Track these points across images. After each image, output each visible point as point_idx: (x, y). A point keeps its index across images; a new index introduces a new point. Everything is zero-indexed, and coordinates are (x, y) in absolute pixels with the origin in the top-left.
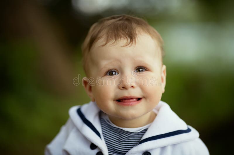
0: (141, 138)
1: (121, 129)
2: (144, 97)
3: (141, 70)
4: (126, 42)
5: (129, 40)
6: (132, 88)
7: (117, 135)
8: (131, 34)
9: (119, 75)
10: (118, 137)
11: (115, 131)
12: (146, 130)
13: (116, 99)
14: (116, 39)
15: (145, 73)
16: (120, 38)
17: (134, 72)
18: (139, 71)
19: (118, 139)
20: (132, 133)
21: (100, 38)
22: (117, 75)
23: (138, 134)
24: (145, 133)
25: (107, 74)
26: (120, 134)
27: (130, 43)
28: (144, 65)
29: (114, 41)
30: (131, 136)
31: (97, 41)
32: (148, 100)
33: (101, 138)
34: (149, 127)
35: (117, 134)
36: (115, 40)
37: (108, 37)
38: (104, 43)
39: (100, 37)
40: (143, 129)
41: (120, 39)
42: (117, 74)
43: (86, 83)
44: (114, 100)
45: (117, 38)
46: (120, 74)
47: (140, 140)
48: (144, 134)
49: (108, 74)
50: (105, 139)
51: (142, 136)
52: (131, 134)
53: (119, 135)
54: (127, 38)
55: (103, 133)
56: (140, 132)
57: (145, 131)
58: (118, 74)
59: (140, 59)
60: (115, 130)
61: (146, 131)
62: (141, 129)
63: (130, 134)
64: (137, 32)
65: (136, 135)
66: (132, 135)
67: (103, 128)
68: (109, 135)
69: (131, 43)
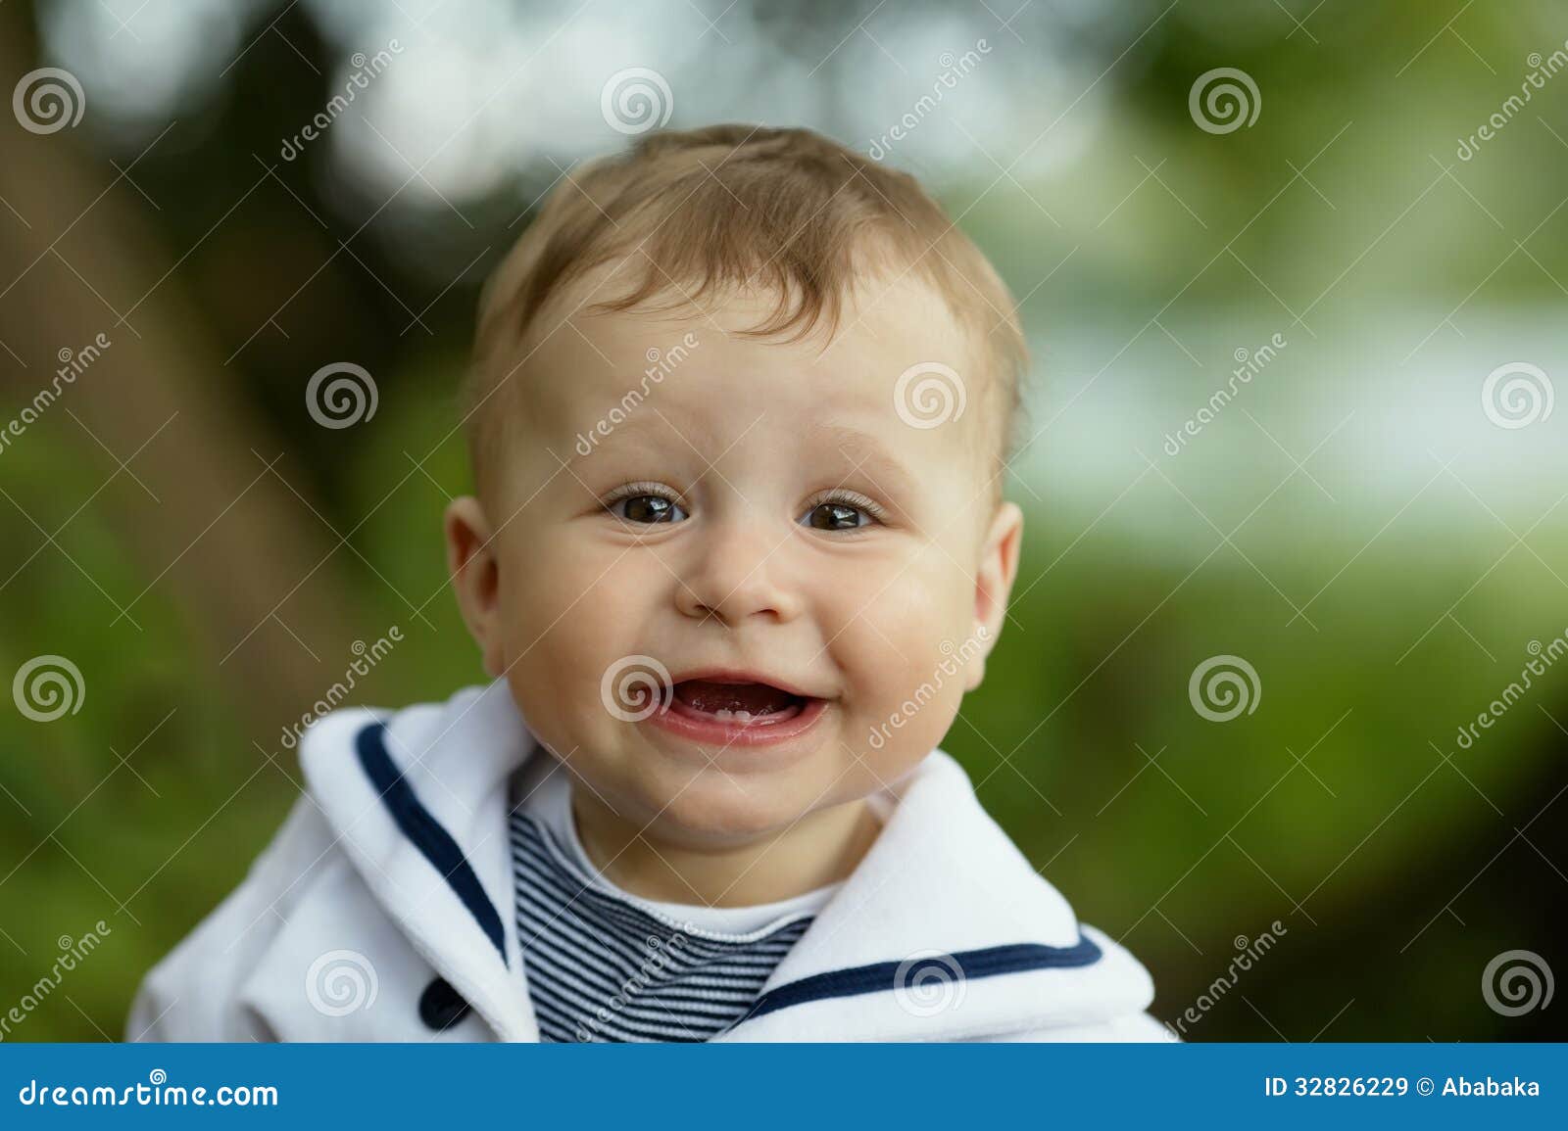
0: (764, 979)
1: (643, 914)
4: (774, 304)
5: (796, 296)
6: (766, 617)
7: (612, 949)
8: (818, 258)
9: (689, 521)
10: (613, 958)
11: (596, 919)
12: (800, 928)
14: (710, 277)
15: (869, 539)
16: (742, 277)
18: (830, 522)
19: (612, 972)
20: (715, 947)
21: (608, 254)
22: (679, 521)
23: (748, 949)
24: (791, 943)
25: (609, 506)
26: (631, 941)
27: (798, 317)
29: (694, 290)
30: (699, 962)
31: (581, 275)
33: (504, 956)
34: (823, 905)
35: (608, 939)
36: (700, 283)
37: (660, 254)
38: (627, 290)
39: (605, 250)
40: (783, 922)
41: (735, 283)
42: (678, 514)
43: (464, 536)
45: (719, 274)
46: (696, 515)
47: (755, 991)
48: (783, 954)
49: (621, 507)
50: (528, 963)
51: (773, 966)
52: (703, 953)
53: (618, 945)
54: (785, 286)
55: (521, 926)
56: (768, 937)
57: (794, 932)
58: (686, 516)
60: (597, 913)
61: (801, 932)
62: (777, 919)
63: (696, 950)
64: (857, 259)
65: (731, 959)
66: (710, 955)
67: (525, 887)
69: (805, 320)
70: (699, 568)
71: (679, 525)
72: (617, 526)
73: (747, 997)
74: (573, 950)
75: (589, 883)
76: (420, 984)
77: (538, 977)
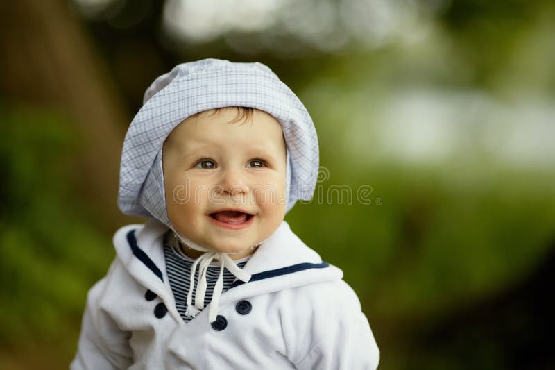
0: (234, 278)
2: (258, 214)
3: (256, 164)
9: (218, 168)
13: (210, 213)
15: (264, 170)
17: (246, 166)
18: (253, 166)
25: (196, 165)
28: (264, 158)
32: (263, 220)
33: (162, 279)
34: (249, 259)
42: (214, 166)
44: (206, 214)
47: (232, 282)
49: (200, 165)
50: (170, 281)
55: (168, 272)
58: (216, 167)
59: (259, 147)
68: (180, 275)
70: (224, 182)
71: (215, 170)
72: (199, 171)
73: (230, 283)
74: (183, 277)
75: (184, 259)
76: (145, 292)
77: (173, 284)
